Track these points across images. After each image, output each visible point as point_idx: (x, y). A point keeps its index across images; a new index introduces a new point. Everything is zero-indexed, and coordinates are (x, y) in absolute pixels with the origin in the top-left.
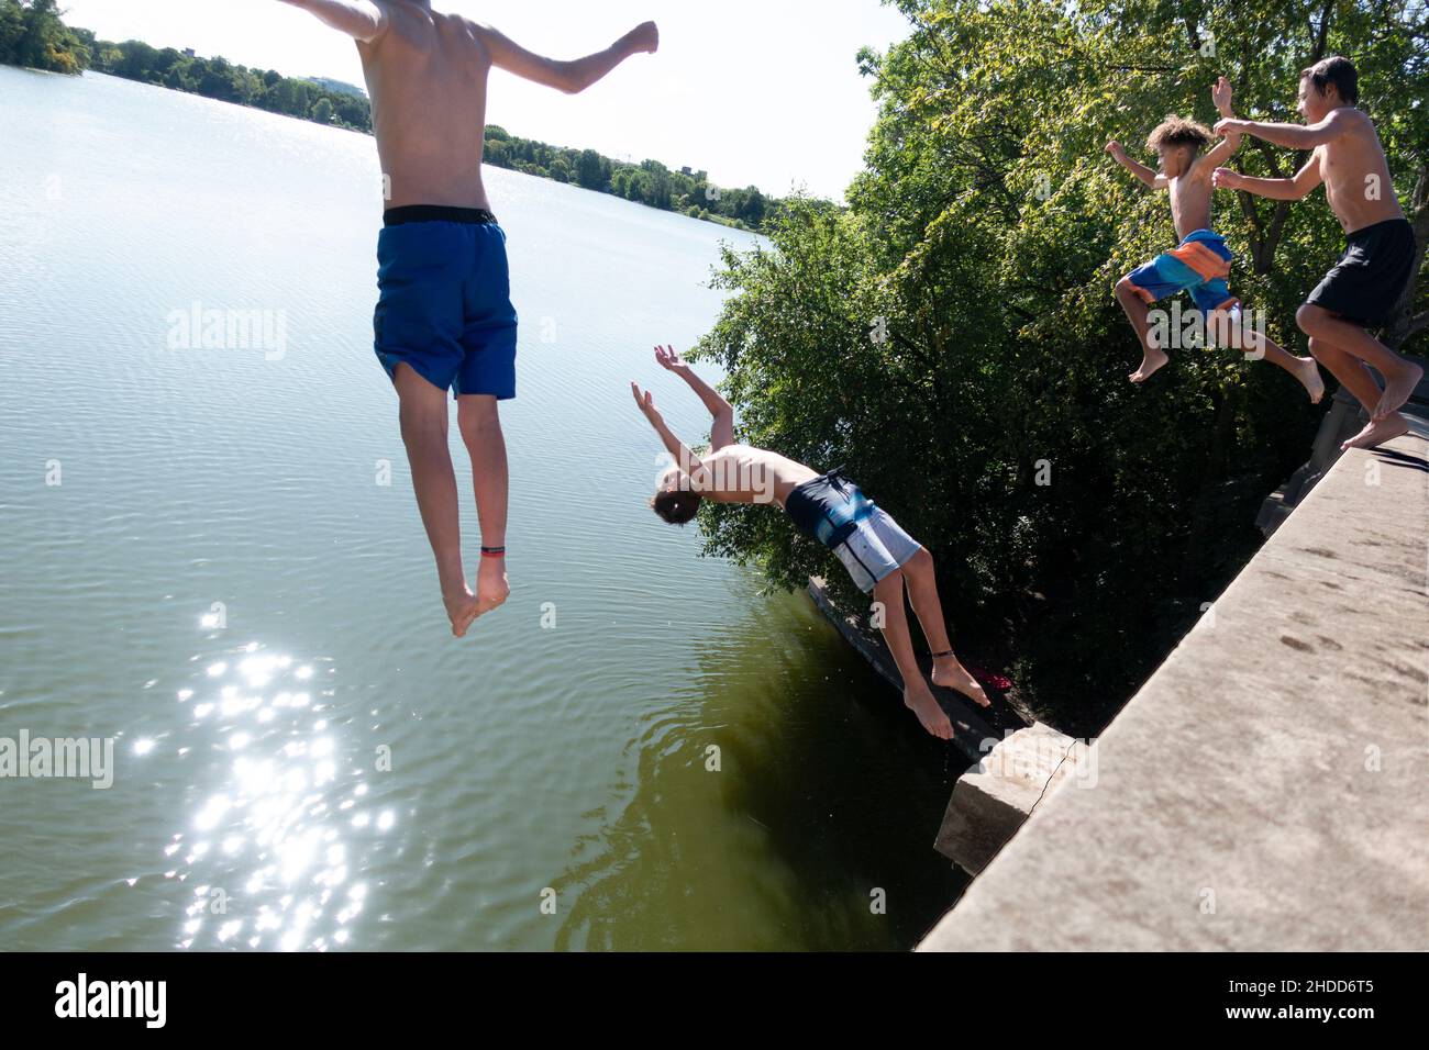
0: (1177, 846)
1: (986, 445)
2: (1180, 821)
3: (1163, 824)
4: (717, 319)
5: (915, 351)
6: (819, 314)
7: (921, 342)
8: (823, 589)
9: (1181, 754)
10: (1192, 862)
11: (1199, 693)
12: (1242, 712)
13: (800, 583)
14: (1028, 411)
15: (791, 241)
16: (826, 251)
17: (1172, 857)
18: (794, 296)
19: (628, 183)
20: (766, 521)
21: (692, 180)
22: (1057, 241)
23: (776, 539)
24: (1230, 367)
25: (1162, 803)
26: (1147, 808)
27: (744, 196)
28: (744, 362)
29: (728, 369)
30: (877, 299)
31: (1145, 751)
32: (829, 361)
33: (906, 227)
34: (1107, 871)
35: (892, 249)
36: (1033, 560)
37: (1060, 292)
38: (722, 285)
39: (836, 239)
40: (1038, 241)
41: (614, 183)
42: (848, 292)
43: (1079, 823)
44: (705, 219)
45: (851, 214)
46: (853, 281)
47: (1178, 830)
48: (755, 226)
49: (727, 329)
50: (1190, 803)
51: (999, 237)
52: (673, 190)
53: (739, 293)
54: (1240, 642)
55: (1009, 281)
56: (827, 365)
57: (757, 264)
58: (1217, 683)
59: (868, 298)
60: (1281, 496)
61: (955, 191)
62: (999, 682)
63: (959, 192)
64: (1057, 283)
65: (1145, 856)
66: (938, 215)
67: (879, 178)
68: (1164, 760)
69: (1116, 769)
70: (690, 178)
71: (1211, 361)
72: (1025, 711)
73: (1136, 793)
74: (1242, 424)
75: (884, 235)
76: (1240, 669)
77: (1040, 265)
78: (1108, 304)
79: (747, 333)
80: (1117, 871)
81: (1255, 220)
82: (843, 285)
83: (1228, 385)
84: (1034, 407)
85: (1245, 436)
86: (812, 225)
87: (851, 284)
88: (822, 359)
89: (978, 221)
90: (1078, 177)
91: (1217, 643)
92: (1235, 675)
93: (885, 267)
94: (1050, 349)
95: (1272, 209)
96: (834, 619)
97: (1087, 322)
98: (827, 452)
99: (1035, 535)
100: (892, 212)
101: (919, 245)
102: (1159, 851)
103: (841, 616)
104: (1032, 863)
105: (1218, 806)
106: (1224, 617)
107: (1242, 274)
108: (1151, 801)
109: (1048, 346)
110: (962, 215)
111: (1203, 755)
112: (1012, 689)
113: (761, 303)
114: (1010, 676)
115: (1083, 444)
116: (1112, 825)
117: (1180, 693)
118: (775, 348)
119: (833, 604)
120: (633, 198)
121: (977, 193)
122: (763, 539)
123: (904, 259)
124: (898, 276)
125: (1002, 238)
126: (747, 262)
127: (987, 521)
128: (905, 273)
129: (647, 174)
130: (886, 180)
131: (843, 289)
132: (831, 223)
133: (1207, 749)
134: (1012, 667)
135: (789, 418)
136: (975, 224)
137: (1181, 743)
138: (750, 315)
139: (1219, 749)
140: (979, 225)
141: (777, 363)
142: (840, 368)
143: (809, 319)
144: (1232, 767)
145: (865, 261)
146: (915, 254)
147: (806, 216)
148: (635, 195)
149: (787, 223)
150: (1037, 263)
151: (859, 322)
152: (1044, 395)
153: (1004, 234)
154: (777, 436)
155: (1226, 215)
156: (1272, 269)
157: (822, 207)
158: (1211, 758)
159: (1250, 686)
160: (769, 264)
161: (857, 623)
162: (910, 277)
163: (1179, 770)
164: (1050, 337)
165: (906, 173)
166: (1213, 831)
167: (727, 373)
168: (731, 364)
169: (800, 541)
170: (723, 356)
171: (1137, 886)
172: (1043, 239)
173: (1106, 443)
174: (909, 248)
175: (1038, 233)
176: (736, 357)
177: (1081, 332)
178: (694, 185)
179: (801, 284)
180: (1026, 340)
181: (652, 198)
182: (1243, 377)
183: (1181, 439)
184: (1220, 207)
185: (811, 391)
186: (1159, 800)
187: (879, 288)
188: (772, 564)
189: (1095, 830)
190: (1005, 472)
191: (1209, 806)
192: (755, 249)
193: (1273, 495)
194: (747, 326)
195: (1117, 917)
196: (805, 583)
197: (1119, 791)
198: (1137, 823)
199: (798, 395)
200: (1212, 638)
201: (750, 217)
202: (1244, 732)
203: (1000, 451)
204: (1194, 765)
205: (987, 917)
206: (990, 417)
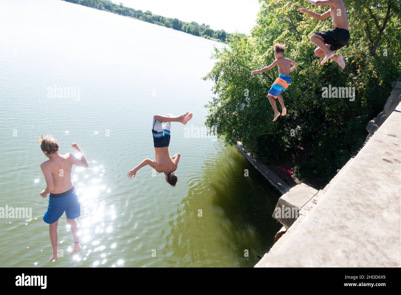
0: (358, 216)
1: (288, 105)
2: (358, 210)
3: (354, 210)
4: (213, 68)
5: (269, 78)
6: (242, 66)
7: (271, 75)
8: (241, 145)
9: (356, 190)
10: (363, 221)
11: (360, 174)
12: (373, 179)
13: (234, 143)
14: (301, 96)
15: (234, 45)
16: (244, 48)
17: (357, 219)
18: (235, 61)
19: (187, 28)
20: (225, 126)
21: (205, 28)
22: (312, 46)
23: (228, 131)
24: (361, 83)
25: (352, 204)
26: (348, 205)
27: (220, 32)
28: (220, 80)
29: (215, 82)
30: (258, 62)
31: (346, 189)
32: (244, 80)
33: (267, 41)
34: (338, 223)
35: (263, 48)
36: (301, 138)
37: (311, 61)
38: (214, 58)
39: (247, 44)
40: (306, 46)
41: (183, 28)
42: (250, 60)
43: (329, 209)
44: (209, 39)
45: (251, 37)
46: (252, 57)
47: (358, 212)
48: (224, 41)
49: (215, 70)
50: (361, 204)
51: (294, 44)
52: (200, 30)
53: (219, 60)
54: (371, 160)
55: (297, 58)
56: (244, 82)
57: (224, 52)
58: (365, 171)
59: (256, 62)
60: (374, 121)
61: (282, 31)
62: (290, 172)
63: (283, 31)
64: (311, 58)
65: (349, 219)
66: (277, 38)
67: (260, 27)
68: (351, 192)
69: (338, 194)
70: (205, 27)
71: (355, 82)
72: (297, 180)
73: (344, 201)
74: (363, 100)
75: (261, 44)
76: (371, 167)
77: (306, 53)
78: (325, 65)
79: (221, 72)
80: (341, 223)
81: (371, 40)
82: (249, 58)
83: (360, 89)
84: (303, 94)
85: (364, 104)
86: (240, 40)
87: (251, 58)
88: (243, 80)
89: (288, 40)
90: (319, 26)
91: (364, 160)
92: (370, 169)
93: (261, 53)
94: (308, 78)
95: (376, 37)
96: (244, 154)
97: (319, 70)
98: (243, 107)
99: (301, 131)
100: (264, 37)
101: (271, 46)
102: (353, 218)
103: (246, 153)
104: (315, 220)
105: (369, 206)
106: (366, 152)
107: (366, 56)
108: (349, 203)
109: (308, 77)
110: (284, 38)
111: (363, 191)
112: (293, 174)
113: (225, 63)
114: (293, 171)
115: (317, 105)
116: (338, 210)
117: (354, 173)
118: (229, 76)
119: (243, 149)
120: (188, 33)
121: (289, 31)
122: (224, 131)
123: (267, 51)
124: (265, 56)
125: (296, 45)
126: (222, 51)
127: (288, 127)
128: (267, 55)
129: (192, 25)
130: (262, 27)
131: (249, 59)
132: (246, 40)
133: (364, 189)
134: (294, 168)
135: (232, 97)
136: (288, 41)
137: (356, 187)
138: (222, 67)
139: (368, 189)
140: (289, 41)
141: (230, 80)
142: (247, 82)
143: (239, 68)
144: (372, 194)
145: (255, 51)
146: (270, 49)
147: (239, 38)
148: (189, 32)
149: (233, 40)
150: (305, 52)
151: (253, 69)
152: (306, 91)
153: (296, 44)
154: (229, 102)
155: (362, 38)
156: (375, 55)
157: (243, 35)
158: (365, 192)
159: (375, 172)
160: (228, 52)
161: (250, 155)
162: (268, 56)
163: (356, 195)
164: (309, 74)
165: (268, 25)
166: (368, 212)
167: (215, 83)
168: (216, 81)
169: (235, 132)
170: (214, 78)
171: (347, 227)
172: (308, 45)
173: (324, 105)
174: (268, 47)
175: (306, 43)
176: (218, 79)
177: (317, 72)
178: (206, 29)
179: (237, 58)
180: (302, 75)
181: (194, 32)
182: (365, 87)
183: (345, 104)
184: (360, 36)
185: (239, 89)
186: (351, 203)
187: (259, 59)
188: (227, 138)
189: (333, 211)
190: (294, 113)
191: (366, 205)
192: (224, 47)
193: (371, 121)
194: (221, 70)
195: (342, 236)
196: (236, 143)
197: (339, 200)
198: (346, 209)
199: (235, 90)
200: (363, 159)
201: (222, 38)
202: (374, 185)
203: (292, 107)
204: (361, 194)
205: (304, 235)
206: (290, 97)
